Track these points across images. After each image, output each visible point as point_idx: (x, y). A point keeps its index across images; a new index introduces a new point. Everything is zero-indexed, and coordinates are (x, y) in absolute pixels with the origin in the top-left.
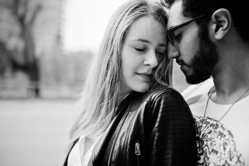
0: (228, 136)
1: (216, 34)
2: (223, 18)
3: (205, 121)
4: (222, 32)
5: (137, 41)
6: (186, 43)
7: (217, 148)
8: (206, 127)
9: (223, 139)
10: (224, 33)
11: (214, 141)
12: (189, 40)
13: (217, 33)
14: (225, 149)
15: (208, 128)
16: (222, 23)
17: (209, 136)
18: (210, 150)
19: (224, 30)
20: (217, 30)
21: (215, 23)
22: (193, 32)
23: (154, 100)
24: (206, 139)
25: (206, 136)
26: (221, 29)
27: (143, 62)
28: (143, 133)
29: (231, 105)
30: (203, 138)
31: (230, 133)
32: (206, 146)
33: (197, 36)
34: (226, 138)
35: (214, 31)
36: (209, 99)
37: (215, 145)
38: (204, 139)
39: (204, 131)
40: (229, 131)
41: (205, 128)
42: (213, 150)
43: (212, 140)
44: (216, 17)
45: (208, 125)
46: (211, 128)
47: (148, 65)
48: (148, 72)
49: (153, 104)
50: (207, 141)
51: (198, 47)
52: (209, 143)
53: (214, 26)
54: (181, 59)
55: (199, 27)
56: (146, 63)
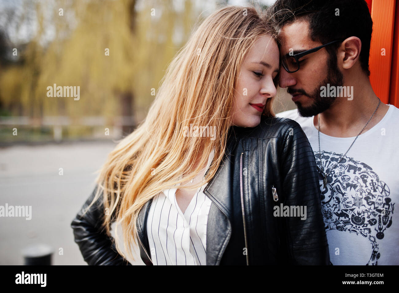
0: (364, 169)
1: (344, 63)
2: (353, 47)
3: (322, 155)
4: (351, 61)
5: (259, 65)
6: (313, 70)
7: (353, 181)
8: (327, 162)
9: (357, 172)
10: (353, 62)
11: (345, 176)
12: (317, 68)
13: (345, 61)
14: (365, 182)
15: (330, 162)
16: (350, 52)
17: (337, 171)
18: (345, 185)
19: (353, 59)
20: (345, 59)
21: (344, 51)
22: (322, 59)
23: (285, 136)
24: (333, 175)
25: (331, 171)
26: (349, 58)
27: (260, 90)
28: (278, 174)
29: (356, 137)
30: (329, 175)
31: (365, 166)
32: (337, 182)
33: (326, 64)
34: (362, 171)
35: (342, 60)
36: (320, 132)
37: (349, 179)
38: (331, 175)
39: (326, 166)
40: (363, 164)
41: (326, 164)
42: (348, 185)
43: (343, 175)
44: (346, 45)
45: (329, 160)
46: (334, 163)
47: (264, 94)
48: (263, 103)
49: (284, 140)
50: (335, 176)
51: (326, 75)
52: (340, 178)
53: (343, 55)
54: (300, 88)
55: (328, 54)
56: (263, 91)
